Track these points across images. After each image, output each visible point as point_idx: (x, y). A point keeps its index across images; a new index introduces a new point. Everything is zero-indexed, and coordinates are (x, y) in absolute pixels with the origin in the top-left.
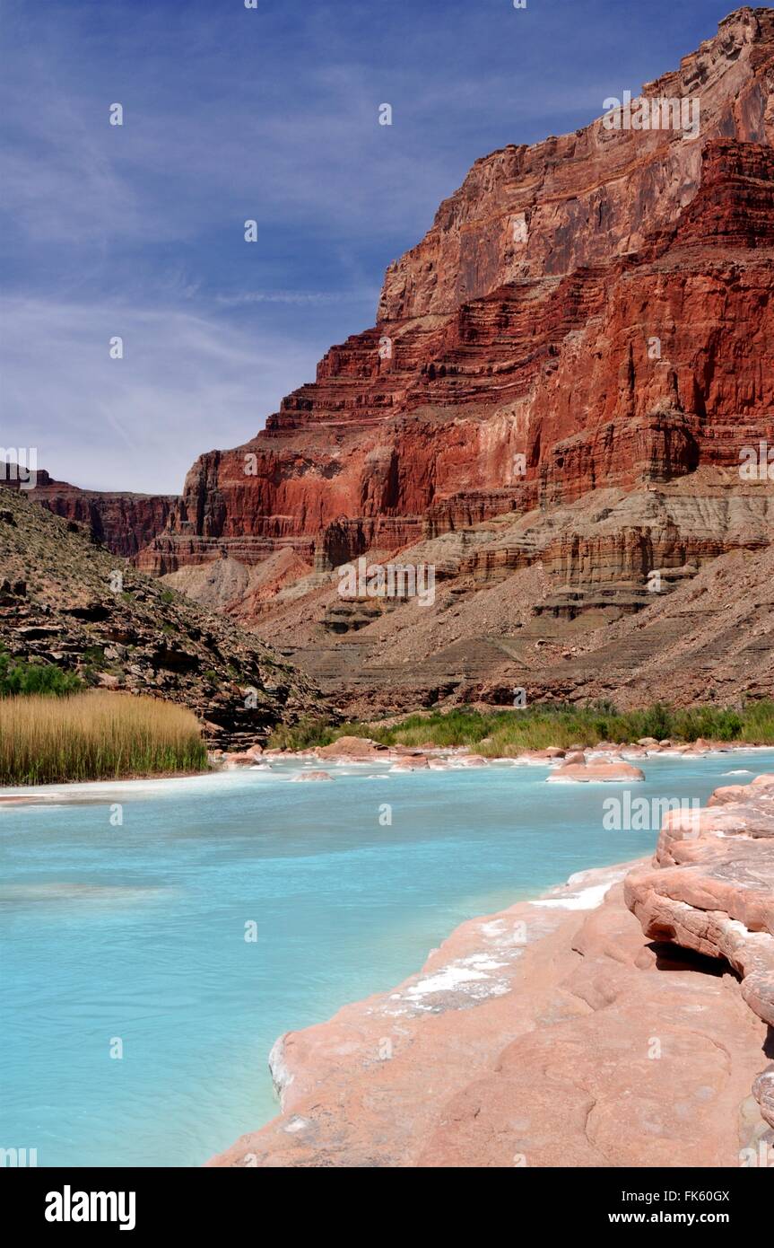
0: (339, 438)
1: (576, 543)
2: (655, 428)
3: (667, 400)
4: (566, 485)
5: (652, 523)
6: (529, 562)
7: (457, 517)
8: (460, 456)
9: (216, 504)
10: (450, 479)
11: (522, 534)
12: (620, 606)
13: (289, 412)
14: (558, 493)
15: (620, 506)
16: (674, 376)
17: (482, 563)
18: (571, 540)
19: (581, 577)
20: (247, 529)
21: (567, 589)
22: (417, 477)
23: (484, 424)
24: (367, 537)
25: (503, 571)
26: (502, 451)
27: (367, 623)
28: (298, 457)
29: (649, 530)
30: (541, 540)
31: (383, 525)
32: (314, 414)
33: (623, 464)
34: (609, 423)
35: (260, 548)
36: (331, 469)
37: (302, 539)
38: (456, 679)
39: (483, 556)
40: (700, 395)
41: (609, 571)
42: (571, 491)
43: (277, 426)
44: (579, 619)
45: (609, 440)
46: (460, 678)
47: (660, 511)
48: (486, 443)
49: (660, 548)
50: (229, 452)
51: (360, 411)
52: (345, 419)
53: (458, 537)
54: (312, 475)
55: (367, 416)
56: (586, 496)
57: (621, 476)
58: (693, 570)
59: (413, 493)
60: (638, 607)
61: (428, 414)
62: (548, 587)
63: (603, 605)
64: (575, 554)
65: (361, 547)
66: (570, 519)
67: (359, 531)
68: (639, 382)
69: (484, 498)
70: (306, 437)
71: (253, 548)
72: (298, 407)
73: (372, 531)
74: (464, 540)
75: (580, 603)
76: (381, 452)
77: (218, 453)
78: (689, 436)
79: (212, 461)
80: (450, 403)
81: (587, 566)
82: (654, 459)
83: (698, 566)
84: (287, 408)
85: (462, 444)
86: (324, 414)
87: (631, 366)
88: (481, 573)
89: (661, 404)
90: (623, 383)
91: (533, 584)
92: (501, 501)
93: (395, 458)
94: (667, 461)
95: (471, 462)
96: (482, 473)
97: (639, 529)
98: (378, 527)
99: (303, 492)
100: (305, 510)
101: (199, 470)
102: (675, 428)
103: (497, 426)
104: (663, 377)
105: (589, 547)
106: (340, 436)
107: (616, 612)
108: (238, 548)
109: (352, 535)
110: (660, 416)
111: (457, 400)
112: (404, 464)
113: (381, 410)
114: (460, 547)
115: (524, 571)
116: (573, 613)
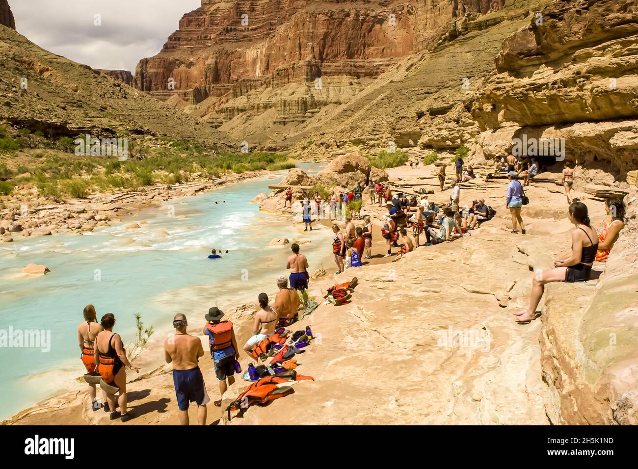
0: (192, 52)
1: (285, 103)
2: (307, 65)
3: (311, 56)
4: (280, 81)
5: (307, 96)
6: (270, 107)
7: (242, 88)
8: (239, 62)
9: (147, 79)
10: (236, 70)
11: (268, 98)
12: (298, 121)
13: (172, 42)
14: (277, 84)
15: (297, 90)
16: (313, 48)
17: (256, 107)
18: (283, 102)
19: (287, 112)
20: (160, 88)
21: (282, 116)
22: (225, 70)
23: (248, 51)
24: (208, 92)
25: (262, 110)
26: (254, 61)
27: (220, 126)
28: (177, 60)
29: (306, 99)
30: (274, 100)
31: (213, 87)
32: (181, 43)
33: (297, 76)
34: (293, 62)
35: (165, 95)
36: (191, 65)
37: (181, 91)
38: (256, 145)
39: (256, 105)
40: (321, 53)
41: (294, 110)
42: (282, 83)
43: (167, 48)
44: (287, 125)
45: (293, 68)
46: (257, 144)
47: (309, 92)
48: (249, 58)
49: (309, 103)
50: (151, 58)
51: (199, 42)
52: (193, 45)
53: (246, 97)
54: (183, 67)
55: (201, 44)
56: (287, 85)
57: (297, 79)
58: (318, 110)
59: (223, 76)
60: (303, 122)
61: (228, 47)
62: (277, 115)
63: (293, 121)
64: (284, 106)
65: (206, 95)
66: (282, 93)
67: (205, 90)
68: (302, 49)
69: (251, 81)
70: (180, 52)
71: (163, 95)
72: (175, 40)
73: (209, 90)
74: (248, 98)
75: (286, 120)
76: (211, 61)
77: (146, 59)
78: (318, 67)
79: (144, 62)
80: (234, 42)
81: (288, 109)
82: (307, 75)
83: (320, 108)
84: (171, 40)
85: (240, 58)
86: (185, 42)
87: (300, 44)
88: (256, 110)
89: (309, 58)
90: (297, 49)
91: (272, 114)
92: (257, 82)
93: (216, 63)
94: (311, 75)
95: (243, 65)
96: (247, 68)
97: (303, 98)
98: (211, 88)
99: (180, 73)
100: (181, 80)
101: (140, 66)
102: (314, 65)
103: (253, 52)
104: (310, 48)
105: (289, 104)
106: (192, 51)
107: (297, 123)
108: (157, 95)
109: (203, 91)
110: (309, 62)
111: (237, 40)
112: (220, 65)
113: (207, 41)
114: (247, 100)
115: (269, 110)
116: (285, 123)
